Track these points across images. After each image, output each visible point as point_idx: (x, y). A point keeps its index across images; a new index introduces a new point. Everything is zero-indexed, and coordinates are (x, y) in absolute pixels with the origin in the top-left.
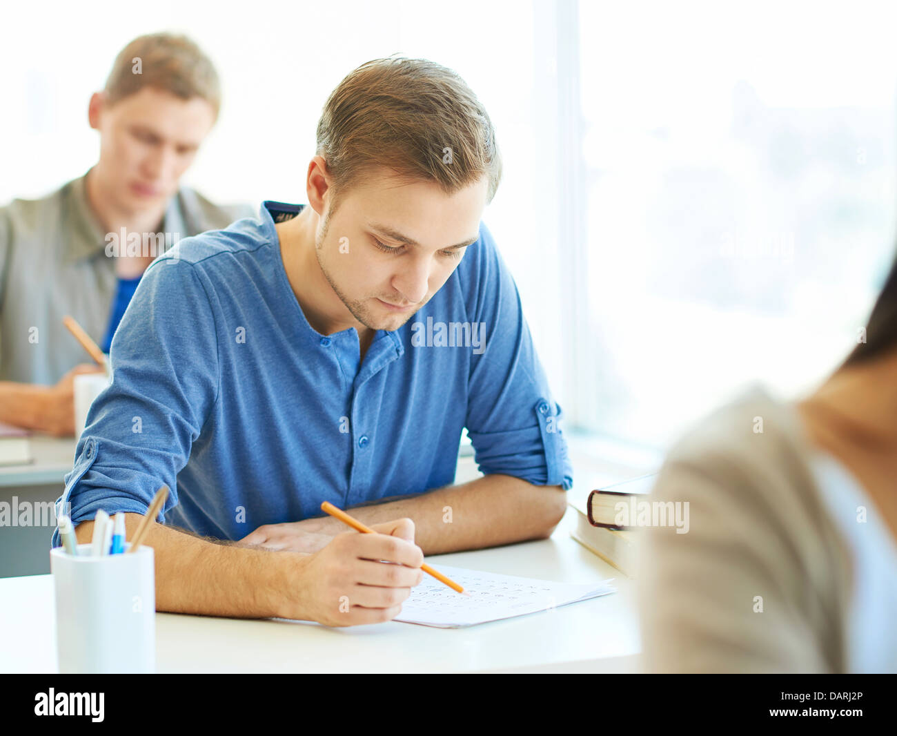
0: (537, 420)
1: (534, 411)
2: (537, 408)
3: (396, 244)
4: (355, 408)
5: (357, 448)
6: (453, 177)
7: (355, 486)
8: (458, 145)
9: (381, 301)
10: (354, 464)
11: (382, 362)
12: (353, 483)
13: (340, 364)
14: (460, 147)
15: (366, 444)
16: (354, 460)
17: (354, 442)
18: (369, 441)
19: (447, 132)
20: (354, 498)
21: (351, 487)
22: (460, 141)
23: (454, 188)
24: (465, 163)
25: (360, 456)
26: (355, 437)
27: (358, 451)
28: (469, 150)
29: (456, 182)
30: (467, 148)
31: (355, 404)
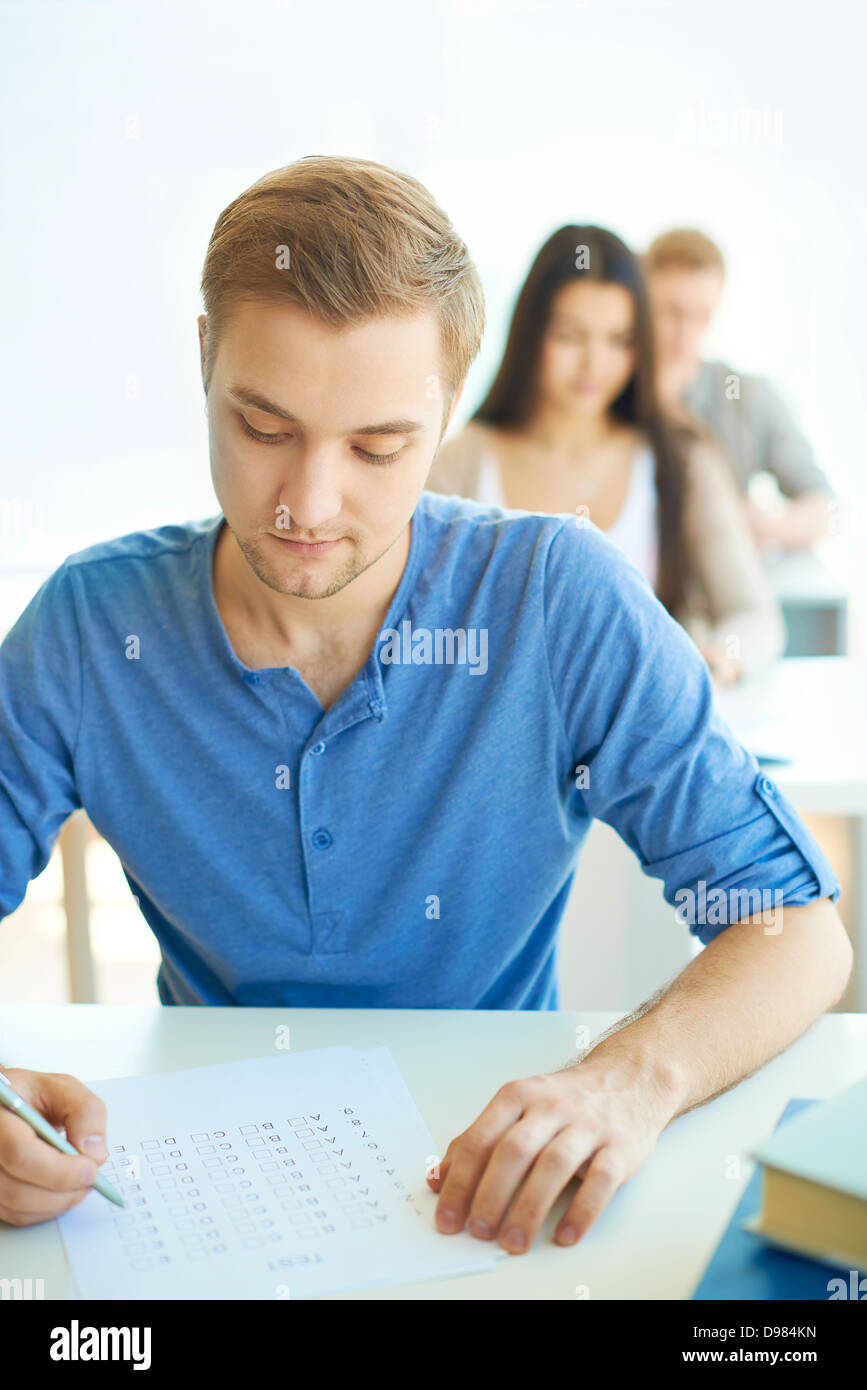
0: (765, 804)
1: (756, 794)
2: (758, 788)
3: (270, 425)
4: (306, 783)
5: (308, 846)
6: (336, 296)
7: (318, 910)
8: (348, 245)
9: (275, 537)
10: (308, 871)
11: (344, 719)
12: (315, 903)
13: (285, 715)
14: (352, 248)
15: (327, 845)
16: (307, 865)
17: (303, 836)
18: (331, 842)
19: (334, 224)
20: (325, 933)
21: (312, 911)
22: (353, 240)
23: (346, 321)
24: (359, 274)
25: (318, 863)
26: (304, 829)
27: (311, 852)
28: (370, 257)
29: (343, 305)
30: (367, 253)
31: (302, 777)
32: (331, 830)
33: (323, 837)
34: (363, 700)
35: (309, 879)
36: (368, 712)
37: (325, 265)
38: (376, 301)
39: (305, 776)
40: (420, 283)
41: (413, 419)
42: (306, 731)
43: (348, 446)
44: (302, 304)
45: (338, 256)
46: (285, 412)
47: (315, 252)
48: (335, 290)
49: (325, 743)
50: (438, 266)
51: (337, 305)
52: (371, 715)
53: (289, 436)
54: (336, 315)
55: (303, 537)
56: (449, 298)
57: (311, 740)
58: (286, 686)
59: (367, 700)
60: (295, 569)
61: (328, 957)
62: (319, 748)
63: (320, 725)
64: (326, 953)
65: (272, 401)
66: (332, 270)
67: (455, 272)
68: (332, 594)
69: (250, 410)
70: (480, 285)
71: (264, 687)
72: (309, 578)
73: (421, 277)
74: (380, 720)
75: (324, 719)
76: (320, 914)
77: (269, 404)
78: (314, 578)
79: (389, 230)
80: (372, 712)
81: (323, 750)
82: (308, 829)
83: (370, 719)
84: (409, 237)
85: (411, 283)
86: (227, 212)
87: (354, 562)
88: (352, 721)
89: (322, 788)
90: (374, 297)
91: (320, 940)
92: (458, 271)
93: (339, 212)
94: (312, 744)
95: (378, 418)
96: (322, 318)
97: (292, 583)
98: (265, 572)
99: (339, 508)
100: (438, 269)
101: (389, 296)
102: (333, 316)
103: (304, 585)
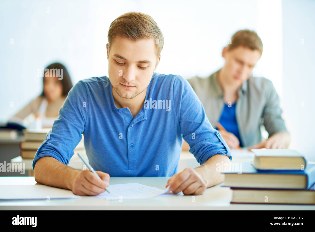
2: (216, 133)
3: (121, 61)
4: (129, 134)
5: (129, 147)
6: (134, 35)
7: (130, 161)
8: (136, 25)
9: (121, 84)
10: (129, 152)
11: (138, 120)
12: (130, 159)
13: (125, 119)
14: (137, 26)
15: (133, 147)
16: (129, 151)
17: (128, 145)
18: (134, 146)
19: (134, 22)
20: (131, 165)
21: (129, 161)
22: (137, 24)
23: (137, 40)
24: (139, 31)
25: (131, 150)
26: (128, 143)
27: (130, 148)
28: (141, 28)
29: (136, 37)
30: (140, 27)
31: (128, 132)
32: (134, 143)
33: (132, 145)
34: (142, 116)
35: (129, 154)
36: (143, 119)
37: (132, 29)
38: (142, 36)
39: (129, 132)
40: (150, 33)
41: (149, 60)
42: (129, 122)
43: (137, 66)
44: (128, 37)
45: (134, 27)
46: (124, 58)
47: (130, 27)
48: (134, 34)
49: (133, 125)
50: (154, 30)
51: (135, 37)
52: (143, 120)
53: (125, 64)
54: (134, 38)
55: (127, 84)
56: (156, 36)
57: (130, 124)
58: (126, 112)
59: (143, 116)
60: (124, 92)
61: (132, 170)
62: (132, 126)
63: (133, 121)
64: (132, 169)
65: (122, 56)
66: (133, 30)
67: (157, 32)
68: (132, 98)
69: (117, 59)
70: (163, 36)
71: (120, 113)
72: (127, 94)
73: (151, 32)
74: (145, 121)
75: (133, 120)
76: (131, 161)
77: (121, 57)
78: (128, 94)
79: (144, 23)
80: (144, 119)
81: (132, 127)
82: (129, 143)
83: (143, 121)
84: (148, 24)
85: (149, 33)
86: (113, 22)
87: (137, 92)
88: (140, 121)
89: (132, 135)
90: (141, 35)
91: (130, 167)
92: (158, 32)
93: (135, 20)
94: (130, 125)
95: (142, 60)
96: (132, 39)
97: (124, 95)
98: (119, 93)
99: (135, 78)
100: (154, 31)
101: (144, 35)
102: (134, 39)
103: (126, 95)
